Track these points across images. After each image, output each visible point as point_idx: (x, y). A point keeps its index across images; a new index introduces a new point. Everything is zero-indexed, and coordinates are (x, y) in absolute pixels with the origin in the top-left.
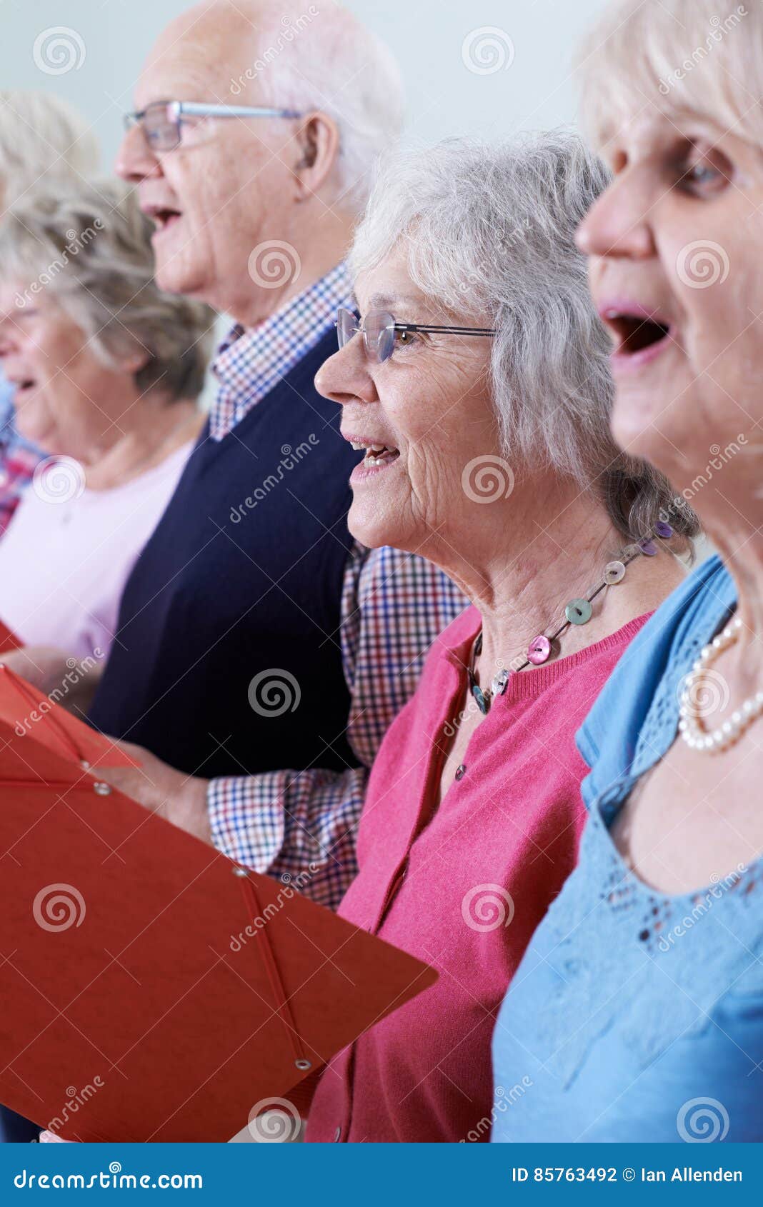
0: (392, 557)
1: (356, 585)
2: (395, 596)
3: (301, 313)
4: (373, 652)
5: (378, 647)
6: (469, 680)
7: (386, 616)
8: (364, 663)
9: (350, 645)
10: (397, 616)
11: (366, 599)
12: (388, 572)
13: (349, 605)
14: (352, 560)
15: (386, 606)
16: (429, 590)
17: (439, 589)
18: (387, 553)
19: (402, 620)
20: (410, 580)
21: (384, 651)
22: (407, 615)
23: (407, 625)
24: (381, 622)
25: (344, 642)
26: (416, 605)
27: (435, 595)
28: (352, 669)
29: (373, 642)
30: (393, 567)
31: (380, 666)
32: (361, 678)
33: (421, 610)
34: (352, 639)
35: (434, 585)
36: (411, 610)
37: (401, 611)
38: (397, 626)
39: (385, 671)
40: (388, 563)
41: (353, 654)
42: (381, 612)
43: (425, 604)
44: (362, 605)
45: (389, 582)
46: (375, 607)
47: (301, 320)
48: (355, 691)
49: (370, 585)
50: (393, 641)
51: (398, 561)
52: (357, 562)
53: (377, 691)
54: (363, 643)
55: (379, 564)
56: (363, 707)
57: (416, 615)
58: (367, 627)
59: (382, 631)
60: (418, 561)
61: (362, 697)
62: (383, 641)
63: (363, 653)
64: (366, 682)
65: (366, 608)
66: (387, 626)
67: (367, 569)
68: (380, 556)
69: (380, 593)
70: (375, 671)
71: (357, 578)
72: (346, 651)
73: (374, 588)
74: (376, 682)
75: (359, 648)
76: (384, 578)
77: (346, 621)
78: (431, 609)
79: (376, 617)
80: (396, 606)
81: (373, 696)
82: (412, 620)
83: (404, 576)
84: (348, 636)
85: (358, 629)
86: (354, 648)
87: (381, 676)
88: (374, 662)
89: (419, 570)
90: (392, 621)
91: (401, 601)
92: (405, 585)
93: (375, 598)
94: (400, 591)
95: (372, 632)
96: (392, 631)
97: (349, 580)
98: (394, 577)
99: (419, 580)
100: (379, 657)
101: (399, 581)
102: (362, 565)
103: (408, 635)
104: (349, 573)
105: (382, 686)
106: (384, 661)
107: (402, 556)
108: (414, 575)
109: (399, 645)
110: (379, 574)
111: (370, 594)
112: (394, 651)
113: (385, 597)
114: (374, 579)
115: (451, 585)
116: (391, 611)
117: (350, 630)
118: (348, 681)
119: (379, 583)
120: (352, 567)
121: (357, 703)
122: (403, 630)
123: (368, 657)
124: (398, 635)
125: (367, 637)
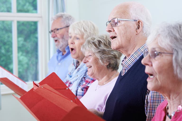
0: (153, 93)
1: (147, 98)
2: (154, 99)
3: (136, 54)
4: (150, 108)
5: (151, 108)
6: (167, 114)
7: (152, 103)
8: (148, 110)
9: (146, 108)
10: (154, 102)
11: (149, 100)
12: (152, 95)
13: (146, 101)
14: (147, 94)
15: (152, 101)
16: (159, 98)
17: (161, 98)
18: (152, 92)
19: (155, 103)
20: (156, 96)
21: (152, 108)
22: (156, 102)
23: (156, 104)
24: (151, 103)
25: (145, 107)
26: (157, 101)
27: (160, 99)
28: (147, 112)
29: (150, 107)
30: (153, 94)
31: (151, 111)
32: (148, 113)
33: (158, 101)
34: (147, 107)
35: (160, 97)
36: (156, 101)
37: (155, 102)
38: (154, 104)
39: (152, 112)
40: (152, 94)
41: (147, 109)
42: (151, 102)
43: (159, 100)
44: (148, 101)
45: (152, 97)
46: (150, 101)
47: (136, 55)
48: (147, 115)
49: (149, 97)
50: (153, 107)
51: (154, 93)
52: (148, 94)
53: (151, 115)
54: (148, 107)
55: (151, 94)
56: (148, 118)
57: (157, 102)
58: (149, 104)
59: (151, 105)
60: (157, 93)
61: (148, 116)
62: (152, 107)
63: (148, 109)
64: (149, 114)
65: (149, 101)
66: (152, 104)
67: (149, 95)
68: (151, 93)
69: (151, 99)
70: (150, 112)
71: (147, 96)
72: (146, 109)
73: (150, 98)
74: (151, 113)
75: (148, 108)
76: (152, 96)
77: (146, 104)
78: (160, 101)
79: (150, 103)
80: (154, 101)
81: (150, 116)
82: (156, 103)
83: (155, 96)
84: (146, 106)
85: (148, 105)
86: (147, 108)
87: (151, 112)
88: (150, 110)
89: (157, 95)
90: (153, 103)
91: (154, 100)
92: (155, 97)
93: (150, 99)
94: (154, 98)
95: (150, 105)
96: (153, 105)
97: (146, 97)
98: (153, 96)
99: (158, 96)
100: (151, 109)
101: (154, 97)
102: (148, 95)
103: (156, 106)
104: (146, 96)
105: (152, 114)
106: (152, 110)
107: (155, 92)
108: (157, 96)
109: (154, 107)
110: (151, 95)
111: (149, 99)
112: (153, 108)
113: (152, 99)
114: (150, 96)
115: (163, 97)
116: (153, 102)
117: (146, 105)
118: (146, 114)
119: (151, 97)
120: (147, 95)
121: (147, 117)
122: (155, 105)
123: (149, 109)
124: (154, 106)
125: (149, 106)
